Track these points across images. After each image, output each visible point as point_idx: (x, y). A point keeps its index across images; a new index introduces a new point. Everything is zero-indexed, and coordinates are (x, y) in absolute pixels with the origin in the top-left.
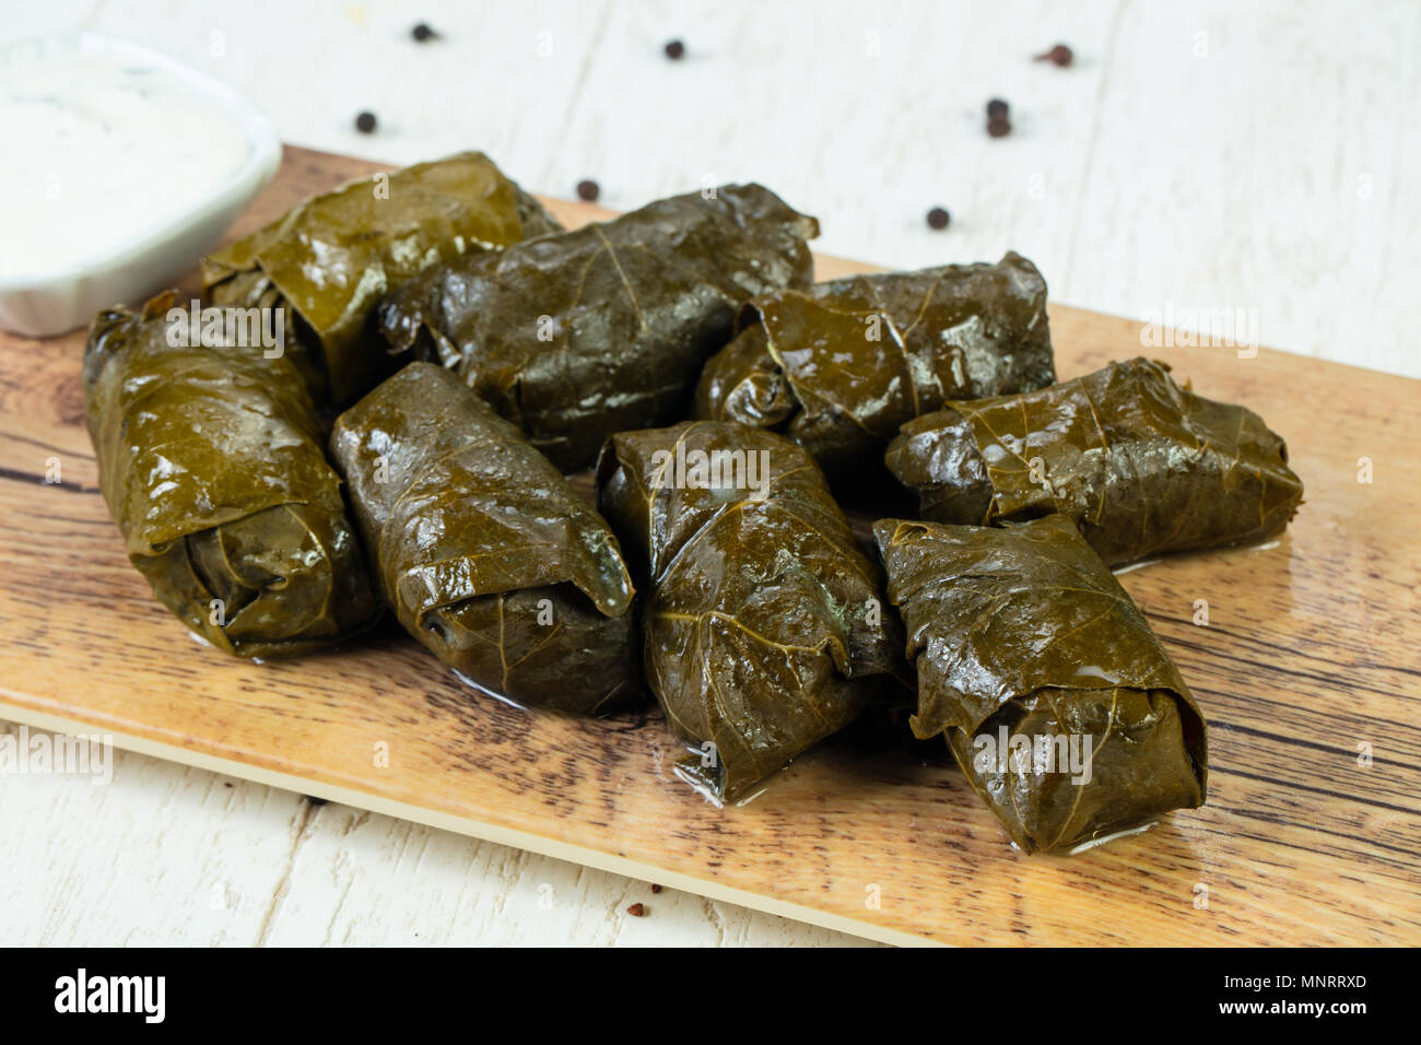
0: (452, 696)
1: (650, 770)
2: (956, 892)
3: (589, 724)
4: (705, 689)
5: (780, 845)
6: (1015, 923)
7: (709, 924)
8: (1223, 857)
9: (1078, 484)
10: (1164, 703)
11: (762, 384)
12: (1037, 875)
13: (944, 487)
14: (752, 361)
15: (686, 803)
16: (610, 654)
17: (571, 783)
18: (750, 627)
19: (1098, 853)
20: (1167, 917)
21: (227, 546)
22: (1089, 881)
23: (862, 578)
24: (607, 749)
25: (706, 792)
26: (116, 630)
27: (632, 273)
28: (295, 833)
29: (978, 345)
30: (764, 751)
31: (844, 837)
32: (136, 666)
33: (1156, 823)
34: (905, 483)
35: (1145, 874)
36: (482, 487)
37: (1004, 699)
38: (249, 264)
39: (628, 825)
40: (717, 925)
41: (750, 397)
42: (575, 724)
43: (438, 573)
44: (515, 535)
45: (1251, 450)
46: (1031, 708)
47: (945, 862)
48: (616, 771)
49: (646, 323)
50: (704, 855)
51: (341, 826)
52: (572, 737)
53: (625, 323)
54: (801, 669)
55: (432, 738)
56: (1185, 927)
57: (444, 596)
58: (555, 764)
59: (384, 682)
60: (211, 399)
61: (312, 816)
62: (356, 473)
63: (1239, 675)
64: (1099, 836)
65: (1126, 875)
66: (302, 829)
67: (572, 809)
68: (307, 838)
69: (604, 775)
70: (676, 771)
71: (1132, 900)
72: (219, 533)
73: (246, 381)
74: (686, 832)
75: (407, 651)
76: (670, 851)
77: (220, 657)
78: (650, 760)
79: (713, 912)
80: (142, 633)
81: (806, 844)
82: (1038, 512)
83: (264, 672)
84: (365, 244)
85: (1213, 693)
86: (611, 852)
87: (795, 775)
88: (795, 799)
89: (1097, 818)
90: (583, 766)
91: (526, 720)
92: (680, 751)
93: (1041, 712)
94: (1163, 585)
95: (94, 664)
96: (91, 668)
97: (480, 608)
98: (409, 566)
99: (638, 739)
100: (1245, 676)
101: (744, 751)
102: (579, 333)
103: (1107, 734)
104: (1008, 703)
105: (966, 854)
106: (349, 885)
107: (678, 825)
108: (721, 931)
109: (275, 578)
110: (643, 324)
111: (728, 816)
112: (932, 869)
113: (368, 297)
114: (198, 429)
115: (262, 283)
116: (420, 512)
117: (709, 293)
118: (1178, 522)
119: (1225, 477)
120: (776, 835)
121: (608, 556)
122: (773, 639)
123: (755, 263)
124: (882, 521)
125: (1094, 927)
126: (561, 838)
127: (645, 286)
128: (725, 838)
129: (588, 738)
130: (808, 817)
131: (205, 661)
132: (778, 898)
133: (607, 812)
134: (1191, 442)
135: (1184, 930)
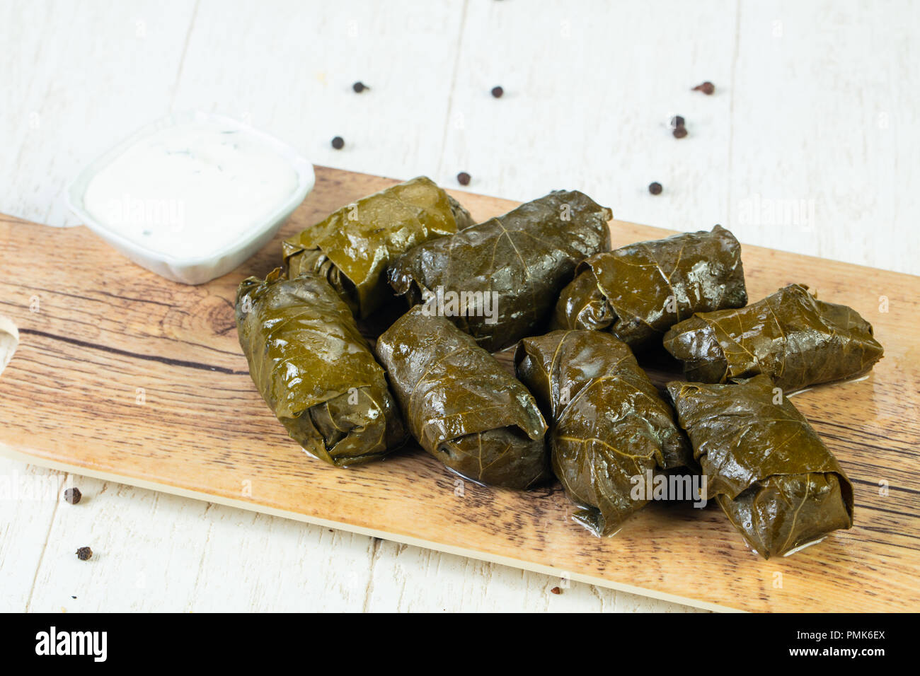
0: (449, 481)
1: (559, 519)
2: (728, 579)
3: (524, 494)
4: (593, 480)
5: (634, 557)
6: (761, 594)
7: (594, 597)
8: (863, 553)
9: (770, 357)
10: (833, 479)
11: (596, 306)
12: (769, 568)
13: (700, 360)
14: (589, 294)
15: (582, 536)
16: (534, 459)
17: (520, 527)
18: (613, 447)
19: (798, 554)
20: (839, 588)
21: (331, 412)
22: (796, 569)
23: (666, 416)
24: (535, 507)
25: (593, 532)
26: (267, 452)
27: (520, 247)
28: (371, 556)
29: (708, 279)
30: (624, 510)
31: (666, 551)
32: (281, 472)
33: (826, 537)
34: (676, 357)
35: (824, 565)
36: (462, 372)
37: (752, 481)
38: (313, 246)
39: (553, 550)
40: (598, 597)
41: (590, 313)
42: (516, 494)
43: (445, 423)
44: (484, 401)
45: (855, 332)
46: (766, 486)
47: (720, 563)
48: (542, 520)
49: (530, 271)
50: (595, 564)
51: (394, 551)
52: (516, 502)
53: (520, 271)
54: (641, 467)
55: (443, 506)
56: (848, 593)
57: (450, 435)
58: (509, 517)
59: (413, 476)
60: (313, 331)
61: (377, 546)
62: (393, 368)
63: (858, 452)
64: (798, 545)
65: (814, 566)
66: (374, 554)
67: (522, 542)
68: (378, 558)
69: (536, 523)
70: (573, 518)
71: (819, 579)
72: (327, 404)
73: (329, 319)
74: (584, 552)
75: (422, 458)
76: (578, 563)
77: (324, 465)
78: (561, 513)
79: (595, 590)
80: (281, 453)
81: (647, 556)
82: (751, 374)
83: (349, 472)
84: (375, 234)
85: (846, 462)
86: (547, 565)
87: (635, 518)
88: (638, 531)
89: (799, 538)
90: (524, 518)
91: (491, 494)
92: (573, 507)
93: (771, 488)
94: (812, 403)
95: (259, 472)
96: (258, 474)
97: (469, 440)
98: (428, 418)
99: (550, 502)
100: (861, 452)
101: (614, 511)
102: (496, 280)
103: (806, 498)
104: (754, 484)
105: (731, 558)
106: (404, 583)
107: (579, 548)
108: (601, 600)
109: (356, 426)
110: (528, 273)
111: (604, 542)
112: (714, 567)
113: (380, 262)
114: (308, 347)
115: (322, 258)
116: (432, 389)
117: (559, 254)
118: (821, 372)
119: (844, 348)
120: (631, 552)
121: (532, 408)
122: (626, 452)
123: (581, 236)
124: (671, 383)
125: (802, 595)
126: (519, 558)
127: (526, 253)
128: (605, 555)
129: (525, 502)
130: (646, 541)
131: (316, 467)
132: (637, 586)
133: (542, 543)
134: (827, 331)
135: (848, 595)
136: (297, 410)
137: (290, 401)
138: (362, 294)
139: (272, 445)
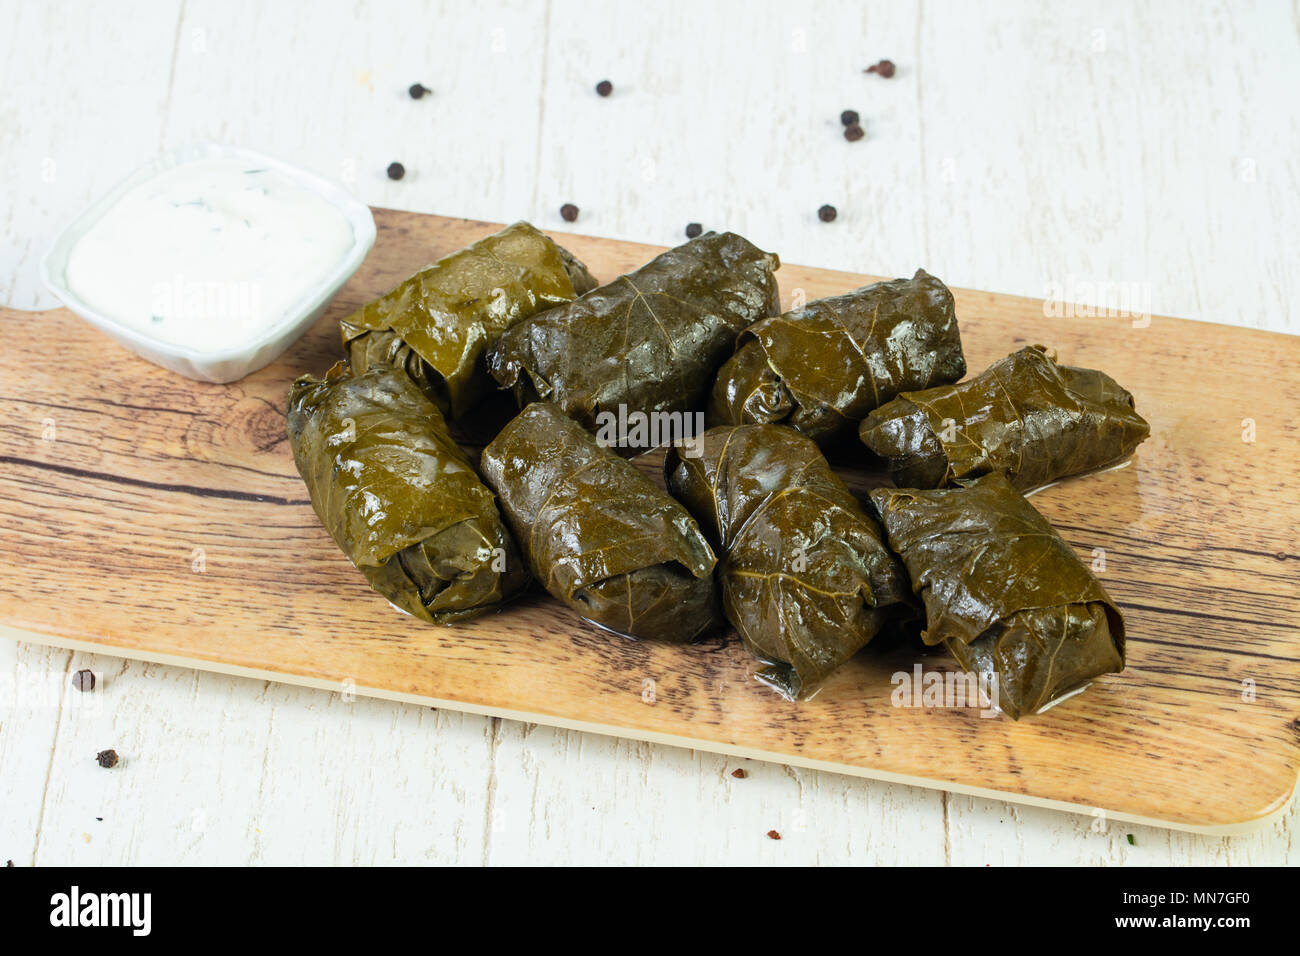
0: (589, 637)
1: (738, 680)
2: (966, 748)
3: (690, 649)
4: (782, 629)
5: (840, 725)
6: (1011, 766)
7: (790, 779)
8: (1140, 703)
9: (1004, 448)
10: (1098, 611)
11: (768, 390)
12: (1019, 730)
13: (910, 456)
14: (758, 374)
15: (769, 701)
16: (700, 602)
17: (687, 694)
18: (807, 583)
19: (1055, 710)
20: (1110, 751)
21: (429, 556)
22: (1054, 730)
23: (873, 536)
24: (704, 666)
25: (785, 696)
26: (342, 610)
27: (660, 314)
28: (490, 740)
29: (913, 345)
30: (825, 665)
31: (882, 715)
32: (364, 636)
33: (1091, 684)
34: (879, 454)
35: (1090, 721)
36: (599, 493)
37: (993, 619)
38: (384, 326)
39: (733, 722)
40: (795, 779)
41: (761, 400)
42: (678, 650)
43: (581, 562)
44: (632, 530)
45: (1111, 406)
46: (1011, 625)
47: (955, 727)
48: (716, 682)
49: (676, 347)
50: (790, 739)
51: (519, 732)
52: (679, 660)
53: (662, 347)
54: (845, 607)
55: (583, 670)
56: (1124, 757)
57: (589, 579)
58: (672, 681)
59: (539, 631)
60: (396, 447)
61: (497, 726)
62: (505, 491)
63: (1124, 565)
64: (1055, 698)
65: (1077, 723)
66: (493, 738)
67: (692, 714)
68: (499, 743)
69: (708, 686)
70: (755, 677)
71: (1084, 741)
72: (422, 546)
73: (415, 429)
74: (774, 722)
75: (549, 606)
76: (767, 738)
77: (420, 623)
78: (739, 671)
79: (790, 769)
80: (360, 610)
81: (858, 723)
82: (980, 472)
83: (453, 632)
84: (467, 307)
85: (1108, 580)
86: (725, 742)
87: (839, 673)
88: (843, 690)
89: (1056, 688)
90: (692, 680)
91: (645, 650)
92: (756, 663)
93: (1019, 627)
94: (1058, 502)
95: (334, 637)
96: (332, 640)
97: (615, 583)
98: (558, 557)
99: (725, 657)
100: (1128, 565)
101: (812, 667)
102: (631, 362)
103: (1064, 637)
104: (997, 623)
105: (969, 720)
106: (537, 775)
107: (768, 718)
108: (799, 783)
109: (461, 572)
110: (674, 350)
111: (800, 708)
112: (946, 733)
113: (475, 345)
114: (391, 469)
115: (396, 343)
116: (560, 517)
117: (713, 321)
118: (1069, 462)
119: (1099, 427)
120: (836, 719)
121: (694, 535)
122: (823, 589)
123: (739, 294)
124: (876, 491)
125: (1064, 763)
126: (688, 735)
127: (670, 323)
128: (802, 725)
129: (691, 659)
130: (855, 703)
131: (410, 627)
132: (847, 764)
133: (718, 713)
134: (1075, 408)
135: (1125, 760)
136: (383, 555)
137: (373, 543)
138: (454, 389)
139: (349, 600)
